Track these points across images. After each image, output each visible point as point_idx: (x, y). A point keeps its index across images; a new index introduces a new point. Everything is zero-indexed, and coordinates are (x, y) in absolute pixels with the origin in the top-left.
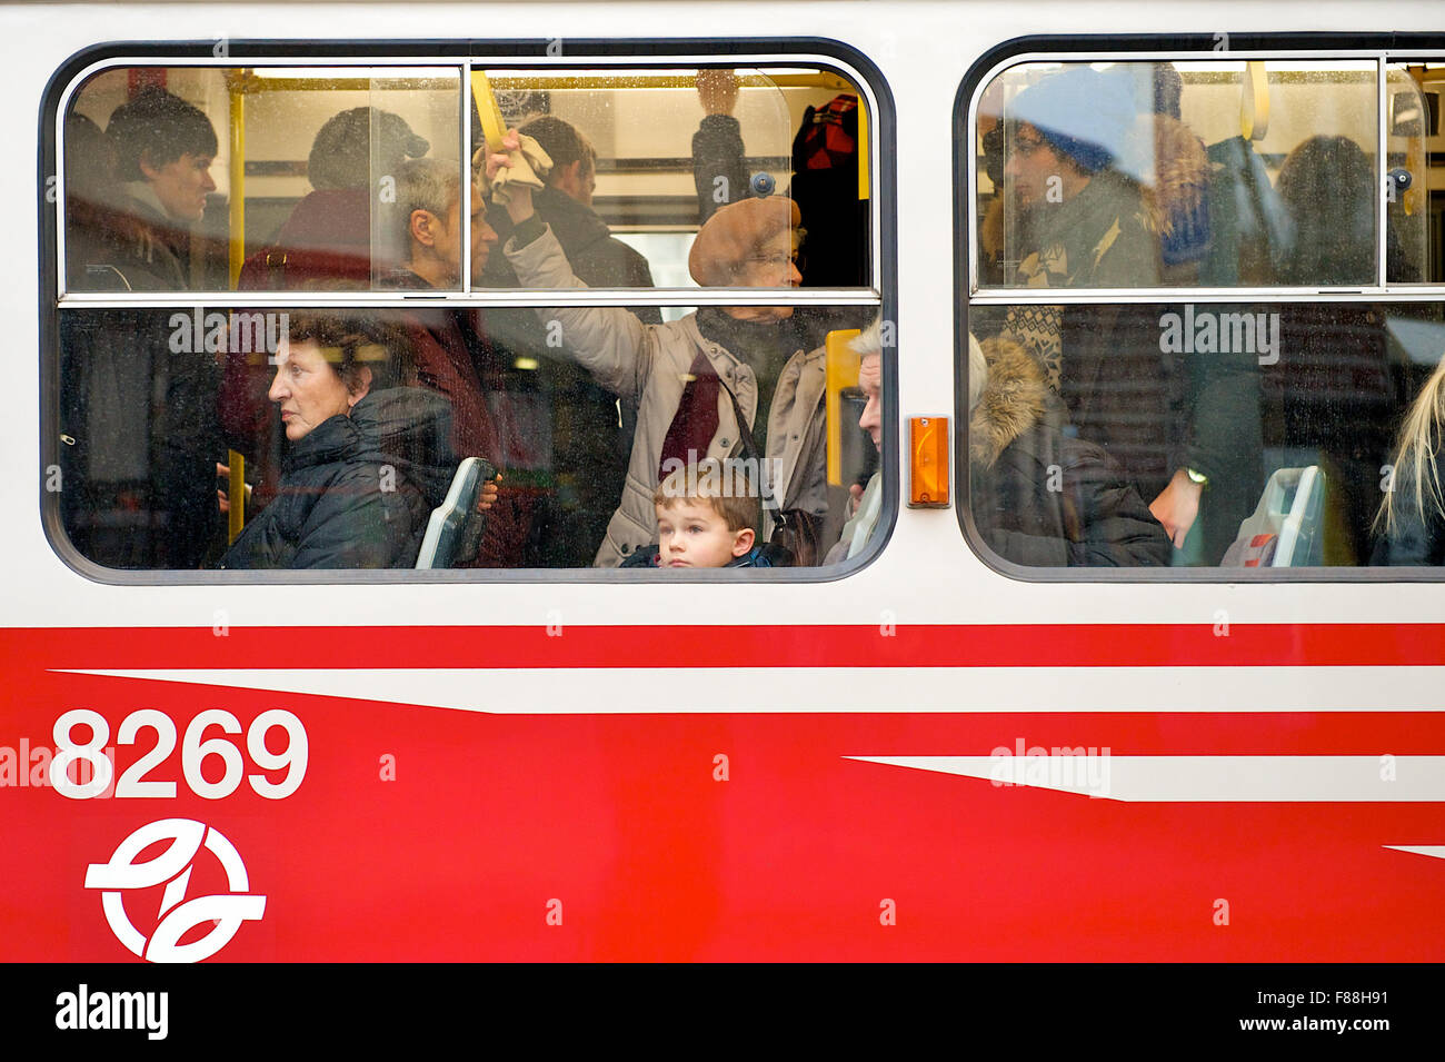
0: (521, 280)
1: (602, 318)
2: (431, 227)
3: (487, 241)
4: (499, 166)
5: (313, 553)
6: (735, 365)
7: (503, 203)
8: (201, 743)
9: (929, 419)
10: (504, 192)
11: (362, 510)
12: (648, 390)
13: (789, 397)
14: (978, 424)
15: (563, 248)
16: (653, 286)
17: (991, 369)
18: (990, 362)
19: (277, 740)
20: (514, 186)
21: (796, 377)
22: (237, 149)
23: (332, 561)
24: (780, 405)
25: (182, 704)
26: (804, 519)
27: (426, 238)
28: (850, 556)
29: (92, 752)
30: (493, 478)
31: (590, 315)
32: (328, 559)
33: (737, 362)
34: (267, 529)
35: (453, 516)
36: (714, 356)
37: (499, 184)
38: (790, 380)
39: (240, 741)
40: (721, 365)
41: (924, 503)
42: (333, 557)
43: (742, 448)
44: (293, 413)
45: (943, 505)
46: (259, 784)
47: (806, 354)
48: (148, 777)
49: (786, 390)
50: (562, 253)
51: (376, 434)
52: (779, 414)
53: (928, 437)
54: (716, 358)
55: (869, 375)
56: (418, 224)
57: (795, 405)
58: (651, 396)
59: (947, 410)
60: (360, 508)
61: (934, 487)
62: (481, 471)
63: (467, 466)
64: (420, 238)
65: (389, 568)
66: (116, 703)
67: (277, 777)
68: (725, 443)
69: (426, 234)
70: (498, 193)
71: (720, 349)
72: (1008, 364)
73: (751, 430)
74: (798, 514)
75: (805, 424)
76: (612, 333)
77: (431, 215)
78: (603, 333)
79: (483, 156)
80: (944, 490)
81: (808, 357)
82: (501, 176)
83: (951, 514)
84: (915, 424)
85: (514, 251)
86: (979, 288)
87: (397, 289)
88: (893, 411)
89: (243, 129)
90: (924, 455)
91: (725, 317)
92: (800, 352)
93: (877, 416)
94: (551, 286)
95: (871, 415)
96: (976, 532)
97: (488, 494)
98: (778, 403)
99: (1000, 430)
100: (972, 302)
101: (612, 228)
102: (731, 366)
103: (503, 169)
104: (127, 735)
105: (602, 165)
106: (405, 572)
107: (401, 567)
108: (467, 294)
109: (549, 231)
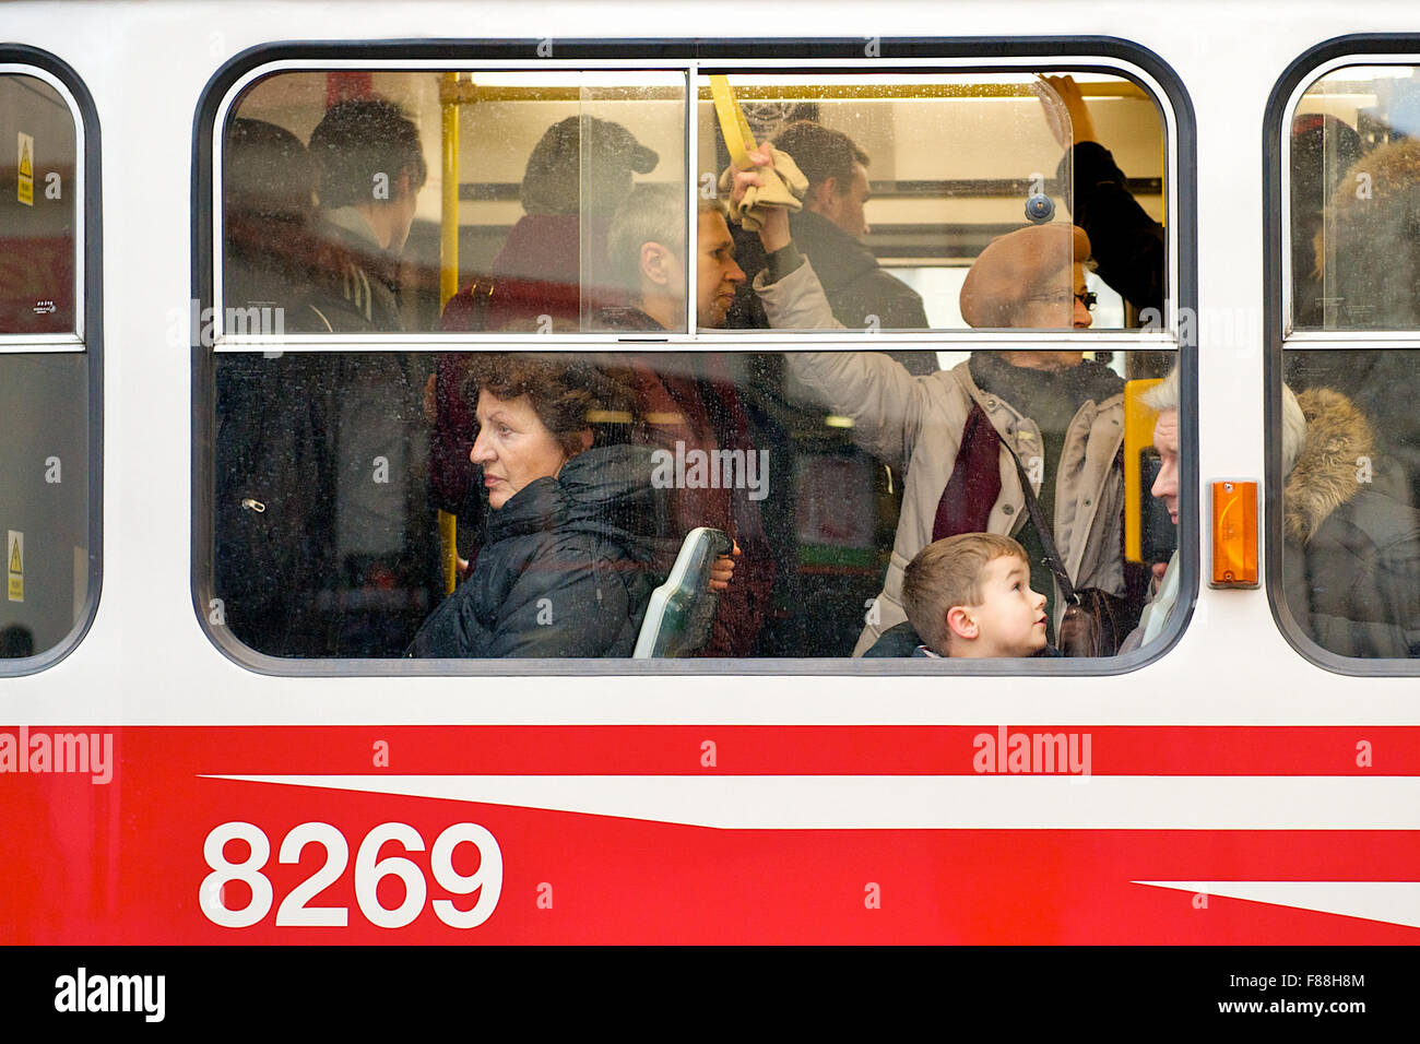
0: (771, 320)
1: (865, 366)
2: (664, 263)
3: (732, 281)
4: (746, 186)
5: (512, 639)
6: (1017, 419)
7: (753, 229)
8: (377, 862)
9: (1234, 484)
10: (754, 215)
11: (568, 589)
12: (918, 452)
13: (1079, 456)
14: (1291, 491)
15: (823, 284)
16: (927, 326)
17: (1310, 425)
18: (1309, 417)
19: (466, 858)
20: (766, 208)
21: (1085, 432)
22: (450, 170)
23: (534, 648)
24: (1070, 466)
25: (355, 816)
26: (1101, 599)
27: (658, 275)
28: (1144, 643)
29: (249, 872)
30: (729, 551)
31: (853, 361)
32: (530, 645)
33: (1020, 416)
34: (460, 611)
35: (677, 597)
36: (991, 409)
37: (745, 206)
38: (1079, 436)
39: (422, 860)
40: (999, 419)
41: (1228, 582)
42: (535, 643)
43: (1028, 516)
44: (497, 479)
45: (1253, 586)
46: (445, 911)
47: (1097, 404)
48: (313, 903)
49: (1076, 448)
50: (821, 288)
51: (584, 500)
52: (1068, 475)
53: (1233, 505)
54: (994, 412)
55: (1167, 434)
56: (648, 259)
57: (1086, 466)
58: (921, 458)
59: (1256, 473)
60: (567, 586)
61: (1240, 564)
62: (712, 543)
63: (695, 539)
64: (650, 275)
65: (598, 657)
66: (278, 814)
67: (466, 902)
68: (1008, 510)
69: (657, 270)
70: (748, 217)
71: (999, 401)
72: (1331, 419)
73: (1037, 495)
74: (1095, 594)
75: (1099, 487)
76: (877, 382)
77: (664, 249)
78: (867, 385)
79: (730, 176)
80: (1251, 567)
81: (1100, 408)
82: (749, 198)
83: (1260, 596)
84: (1217, 489)
85: (764, 286)
86: (1295, 330)
87: (610, 330)
88: (1193, 476)
89: (457, 145)
90: (1227, 526)
91: (1006, 364)
92: (1090, 402)
93: (1174, 483)
94: (809, 328)
95: (1166, 481)
96: (1291, 619)
97: (723, 570)
98: (1067, 463)
99: (1320, 498)
100: (1286, 346)
101: (881, 261)
102: (1012, 420)
103: (751, 189)
104: (290, 853)
105: (880, 187)
106: (619, 662)
107: (613, 656)
108: (691, 337)
109: (807, 263)
